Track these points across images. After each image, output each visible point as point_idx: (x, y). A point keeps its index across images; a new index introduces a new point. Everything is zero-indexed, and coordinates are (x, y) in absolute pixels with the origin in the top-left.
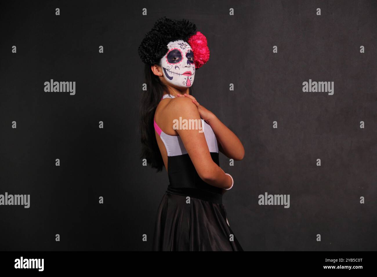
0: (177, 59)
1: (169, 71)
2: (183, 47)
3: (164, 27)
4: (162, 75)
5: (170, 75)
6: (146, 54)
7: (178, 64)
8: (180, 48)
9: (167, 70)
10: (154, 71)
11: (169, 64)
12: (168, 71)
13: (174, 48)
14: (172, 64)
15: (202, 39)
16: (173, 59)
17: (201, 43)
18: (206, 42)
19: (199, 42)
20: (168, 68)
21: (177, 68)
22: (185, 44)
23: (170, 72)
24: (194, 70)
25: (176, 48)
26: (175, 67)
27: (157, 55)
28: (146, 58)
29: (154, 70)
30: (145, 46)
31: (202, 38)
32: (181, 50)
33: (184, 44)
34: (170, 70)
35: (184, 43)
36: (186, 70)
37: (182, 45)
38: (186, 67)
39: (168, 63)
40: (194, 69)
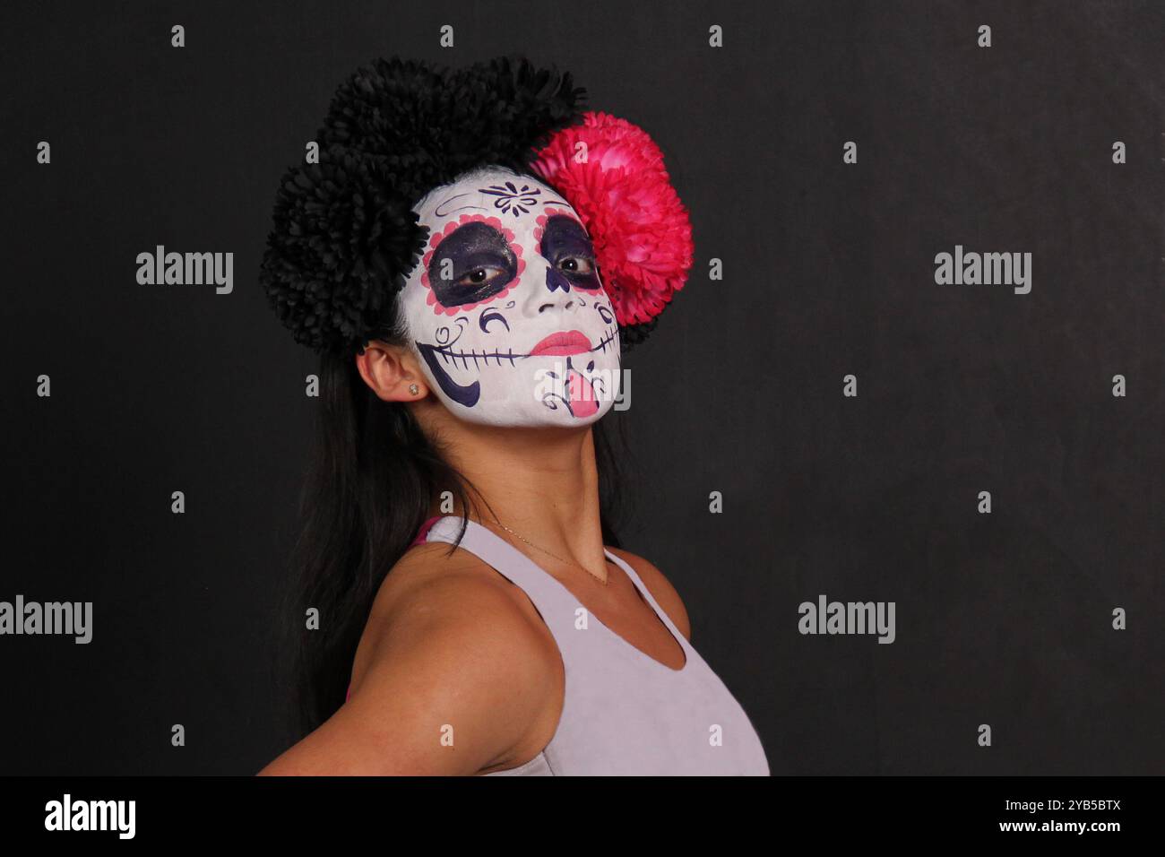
0: (490, 273)
1: (449, 357)
2: (514, 203)
3: (376, 112)
4: (422, 393)
5: (462, 376)
6: (300, 287)
7: (497, 304)
8: (497, 213)
9: (440, 349)
10: (375, 381)
11: (444, 314)
12: (444, 354)
13: (463, 217)
14: (461, 312)
15: (624, 145)
16: (468, 281)
17: (622, 168)
18: (656, 161)
19: (612, 162)
20: (443, 338)
21: (490, 325)
22: (526, 188)
23: (459, 361)
24: (608, 321)
25: (471, 213)
26: (483, 322)
27: (364, 278)
28: (310, 309)
29: (379, 373)
30: (290, 242)
31: (625, 139)
32: (507, 221)
33: (518, 189)
34: (456, 349)
35: (520, 182)
36: (554, 323)
37: (509, 192)
38: (547, 311)
39: (438, 312)
40: (608, 316)
